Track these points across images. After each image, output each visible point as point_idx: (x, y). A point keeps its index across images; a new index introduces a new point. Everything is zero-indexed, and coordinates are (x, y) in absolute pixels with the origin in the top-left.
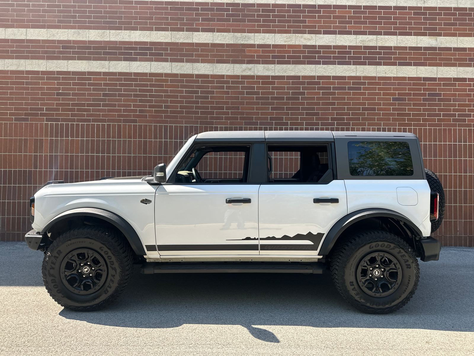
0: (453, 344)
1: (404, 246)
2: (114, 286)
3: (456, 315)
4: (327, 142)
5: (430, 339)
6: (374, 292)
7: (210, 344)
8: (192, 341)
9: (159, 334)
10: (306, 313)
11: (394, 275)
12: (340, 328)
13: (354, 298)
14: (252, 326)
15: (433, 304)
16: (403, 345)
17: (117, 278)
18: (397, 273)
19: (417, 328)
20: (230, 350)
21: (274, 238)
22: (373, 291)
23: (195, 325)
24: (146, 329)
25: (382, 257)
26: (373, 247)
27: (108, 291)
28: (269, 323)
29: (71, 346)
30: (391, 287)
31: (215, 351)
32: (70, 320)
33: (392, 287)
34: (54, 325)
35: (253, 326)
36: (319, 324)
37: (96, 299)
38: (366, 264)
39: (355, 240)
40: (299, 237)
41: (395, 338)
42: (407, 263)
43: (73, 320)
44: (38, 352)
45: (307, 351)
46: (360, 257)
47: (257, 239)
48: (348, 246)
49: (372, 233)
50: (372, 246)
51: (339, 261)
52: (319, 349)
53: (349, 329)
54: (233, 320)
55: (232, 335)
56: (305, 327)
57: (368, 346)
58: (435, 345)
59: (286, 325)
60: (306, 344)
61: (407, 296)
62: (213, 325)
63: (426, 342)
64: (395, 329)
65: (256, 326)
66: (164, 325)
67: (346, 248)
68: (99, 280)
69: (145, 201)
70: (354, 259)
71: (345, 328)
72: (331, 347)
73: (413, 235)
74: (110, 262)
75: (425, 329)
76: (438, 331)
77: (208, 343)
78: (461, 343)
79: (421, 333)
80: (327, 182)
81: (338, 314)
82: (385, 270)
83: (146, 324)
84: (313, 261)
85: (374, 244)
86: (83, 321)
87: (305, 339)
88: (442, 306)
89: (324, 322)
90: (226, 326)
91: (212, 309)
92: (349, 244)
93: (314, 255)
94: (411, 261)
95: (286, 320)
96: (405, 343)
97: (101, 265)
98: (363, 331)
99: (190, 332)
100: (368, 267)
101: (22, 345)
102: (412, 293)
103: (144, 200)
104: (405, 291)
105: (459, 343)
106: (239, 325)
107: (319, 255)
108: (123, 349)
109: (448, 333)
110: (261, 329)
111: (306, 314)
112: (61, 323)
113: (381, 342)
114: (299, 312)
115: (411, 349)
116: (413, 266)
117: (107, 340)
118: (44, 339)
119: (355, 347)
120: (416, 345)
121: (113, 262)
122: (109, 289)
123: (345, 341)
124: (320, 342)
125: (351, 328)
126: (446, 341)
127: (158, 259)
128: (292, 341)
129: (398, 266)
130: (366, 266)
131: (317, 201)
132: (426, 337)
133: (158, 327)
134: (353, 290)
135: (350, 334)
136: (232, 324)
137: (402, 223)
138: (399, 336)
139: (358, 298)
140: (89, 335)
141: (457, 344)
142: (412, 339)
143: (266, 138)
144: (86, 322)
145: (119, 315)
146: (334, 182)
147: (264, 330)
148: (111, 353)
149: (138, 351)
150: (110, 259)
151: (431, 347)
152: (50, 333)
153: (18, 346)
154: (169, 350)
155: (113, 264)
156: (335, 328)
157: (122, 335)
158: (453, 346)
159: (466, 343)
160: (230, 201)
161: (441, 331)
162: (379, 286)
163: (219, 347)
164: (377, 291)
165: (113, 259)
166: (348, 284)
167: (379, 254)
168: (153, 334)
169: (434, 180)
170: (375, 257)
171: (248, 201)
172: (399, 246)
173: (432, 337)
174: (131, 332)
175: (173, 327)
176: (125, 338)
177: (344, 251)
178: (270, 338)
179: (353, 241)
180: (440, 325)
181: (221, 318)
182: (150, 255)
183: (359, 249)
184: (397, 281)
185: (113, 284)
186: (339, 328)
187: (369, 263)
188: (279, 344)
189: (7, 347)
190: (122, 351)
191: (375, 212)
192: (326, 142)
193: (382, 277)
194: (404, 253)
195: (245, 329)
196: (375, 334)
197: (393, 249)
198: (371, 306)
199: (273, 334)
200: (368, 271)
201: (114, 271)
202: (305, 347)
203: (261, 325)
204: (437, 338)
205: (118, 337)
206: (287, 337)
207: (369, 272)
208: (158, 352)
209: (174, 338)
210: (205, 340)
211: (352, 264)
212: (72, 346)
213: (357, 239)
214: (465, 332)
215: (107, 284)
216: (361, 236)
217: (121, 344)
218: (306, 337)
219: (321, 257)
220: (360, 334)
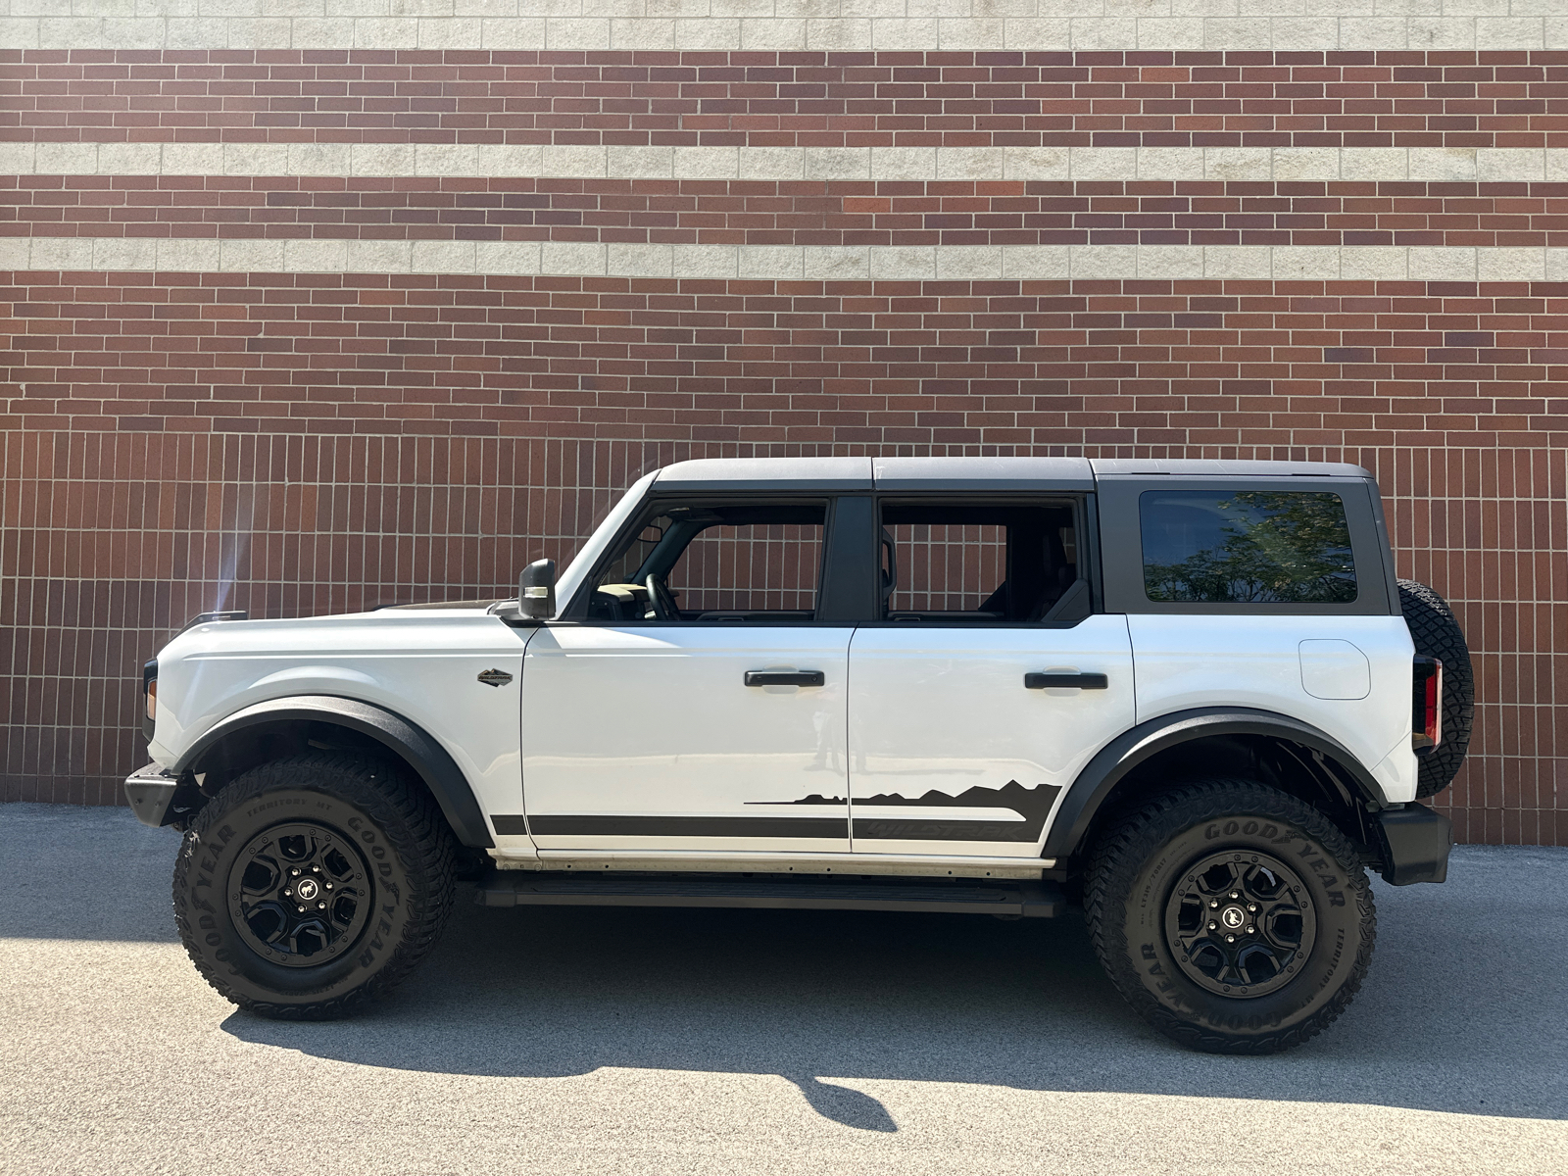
0: (1470, 1154)
1: (1321, 831)
2: (392, 940)
3: (1501, 1063)
4: (1072, 491)
5: (1396, 1135)
6: (1224, 981)
7: (674, 1130)
8: (620, 1119)
9: (521, 1093)
10: (1001, 1044)
11: (1288, 927)
12: (1103, 1093)
13: (1156, 998)
14: (818, 1078)
15: (1431, 1027)
16: (1301, 1153)
17: (402, 915)
18: (1299, 919)
19: (1361, 1103)
20: (735, 1150)
21: (896, 800)
22: (1220, 977)
23: (638, 1070)
24: (483, 1077)
25: (1248, 866)
26: (1217, 834)
27: (372, 959)
28: (873, 1071)
29: (246, 1121)
30: (1280, 964)
31: (688, 1151)
32: (251, 1044)
33: (1284, 965)
34: (202, 1059)
35: (822, 1080)
36: (1036, 1081)
37: (335, 982)
38: (1194, 890)
39: (1159, 808)
40: (977, 796)
41: (1279, 1129)
42: (1333, 888)
43: (262, 1045)
44: (146, 1135)
45: (983, 1160)
46: (1176, 866)
47: (844, 802)
48: (1136, 827)
49: (1216, 786)
50: (1213, 829)
51: (1106, 875)
52: (1023, 1157)
53: (1132, 1096)
54: (759, 1059)
55: (750, 1104)
56: (989, 1087)
57: (1185, 1151)
58: (1409, 1156)
59: (928, 1078)
60: (984, 1138)
61: (1333, 998)
62: (694, 1072)
63: (1383, 1146)
64: (1287, 1103)
65: (832, 1078)
66: (540, 1067)
67: (1131, 834)
68: (347, 923)
69: (494, 678)
70: (1156, 872)
71: (1120, 1095)
72: (1062, 1149)
73: (1357, 799)
74: (380, 865)
75: (1385, 1105)
76: (1429, 1112)
77: (668, 1125)
78: (1500, 1151)
79: (1372, 1119)
80: (1069, 621)
81: (1105, 1049)
82: (1260, 909)
83: (484, 1063)
84: (1027, 875)
85: (1220, 824)
86: (293, 1050)
87: (984, 1123)
88: (1459, 1035)
89: (1054, 1074)
90: (735, 1075)
91: (696, 1023)
92: (1141, 822)
93: (1026, 856)
94: (1343, 881)
95: (932, 1063)
96: (1309, 1147)
97: (353, 876)
98: (1178, 1105)
99: (617, 1091)
100: (1205, 898)
101: (99, 1114)
102: (1351, 986)
103: (488, 673)
104: (1326, 980)
105: (1491, 1153)
106: (775, 1076)
107: (1043, 856)
108: (403, 1134)
109: (1461, 1121)
110: (844, 1089)
111: (998, 1046)
112: (225, 1054)
113: (1230, 1141)
114: (978, 1040)
115: (1325, 1165)
116: (1352, 897)
117: (359, 1106)
118: (167, 1099)
119: (1142, 1155)
120: (1346, 1155)
121: (388, 865)
122: (374, 951)
123: (1112, 1135)
124: (1031, 1133)
125: (1139, 1095)
126: (1451, 1145)
127: (530, 860)
128: (940, 1127)
129: (1303, 896)
130: (1196, 897)
131: (1035, 681)
132: (1385, 1131)
133: (522, 1075)
134: (1152, 971)
135: (1131, 1114)
136: (755, 1072)
137: (1317, 758)
138: (1296, 1124)
139: (1169, 998)
140: (306, 1092)
141: (1485, 1155)
142: (1337, 1134)
143: (875, 478)
144: (299, 1052)
145: (406, 1034)
146: (1094, 620)
147: (856, 1092)
148: (365, 1145)
149: (447, 1142)
150: (380, 856)
151: (1396, 1160)
152: (189, 1081)
153: (86, 1115)
154: (546, 1142)
155: (389, 873)
156: (1085, 1094)
157: (405, 1094)
158: (1469, 1160)
159: (1517, 1152)
160: (756, 680)
161: (1440, 1113)
162: (1241, 963)
163: (701, 1139)
164: (1233, 978)
165: (390, 856)
166: (1134, 951)
167: (1238, 857)
168: (501, 1094)
169: (1435, 617)
170: (1226, 866)
171: (814, 679)
172: (1305, 831)
173: (1404, 1132)
174: (434, 1086)
175: (567, 1075)
176: (413, 1103)
177: (1122, 844)
178: (870, 1116)
179: (1153, 813)
180: (1440, 1093)
181: (724, 1052)
182: (506, 846)
183: (1171, 838)
184: (1299, 946)
185: (387, 934)
186: (1099, 1093)
187: (1205, 887)
188: (894, 1136)
189: (53, 1118)
190: (400, 1142)
191: (1223, 720)
192: (1069, 491)
193: (1251, 931)
194: (1321, 855)
195: (795, 1088)
196: (1214, 1117)
197: (1285, 840)
198: (1212, 1027)
199: (880, 1106)
200: (1203, 913)
201: (391, 894)
202: (979, 1149)
203: (848, 1077)
204: (1420, 1133)
205: (394, 1100)
206: (926, 1115)
207: (1208, 915)
208: (511, 1146)
209: (566, 1107)
210: (661, 1117)
211: (1148, 887)
212: (250, 1122)
213: (1166, 805)
214: (1521, 1120)
215: (370, 936)
216: (1180, 797)
217: (398, 1119)
218: (985, 1118)
219: (1051, 863)
220: (1165, 1115)
